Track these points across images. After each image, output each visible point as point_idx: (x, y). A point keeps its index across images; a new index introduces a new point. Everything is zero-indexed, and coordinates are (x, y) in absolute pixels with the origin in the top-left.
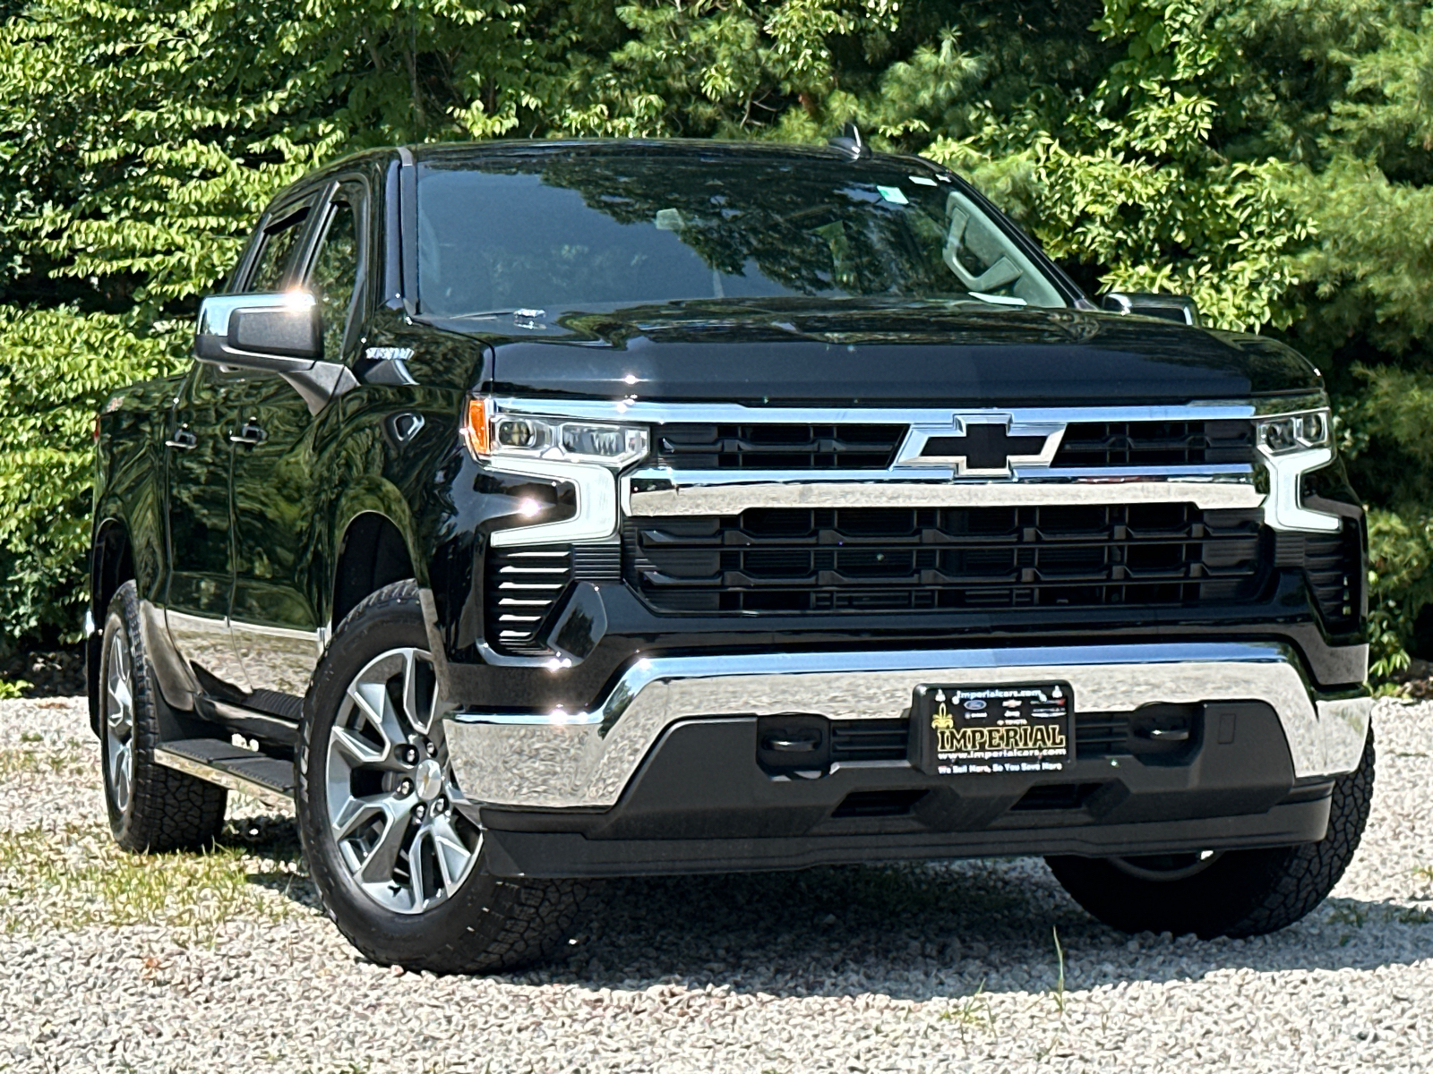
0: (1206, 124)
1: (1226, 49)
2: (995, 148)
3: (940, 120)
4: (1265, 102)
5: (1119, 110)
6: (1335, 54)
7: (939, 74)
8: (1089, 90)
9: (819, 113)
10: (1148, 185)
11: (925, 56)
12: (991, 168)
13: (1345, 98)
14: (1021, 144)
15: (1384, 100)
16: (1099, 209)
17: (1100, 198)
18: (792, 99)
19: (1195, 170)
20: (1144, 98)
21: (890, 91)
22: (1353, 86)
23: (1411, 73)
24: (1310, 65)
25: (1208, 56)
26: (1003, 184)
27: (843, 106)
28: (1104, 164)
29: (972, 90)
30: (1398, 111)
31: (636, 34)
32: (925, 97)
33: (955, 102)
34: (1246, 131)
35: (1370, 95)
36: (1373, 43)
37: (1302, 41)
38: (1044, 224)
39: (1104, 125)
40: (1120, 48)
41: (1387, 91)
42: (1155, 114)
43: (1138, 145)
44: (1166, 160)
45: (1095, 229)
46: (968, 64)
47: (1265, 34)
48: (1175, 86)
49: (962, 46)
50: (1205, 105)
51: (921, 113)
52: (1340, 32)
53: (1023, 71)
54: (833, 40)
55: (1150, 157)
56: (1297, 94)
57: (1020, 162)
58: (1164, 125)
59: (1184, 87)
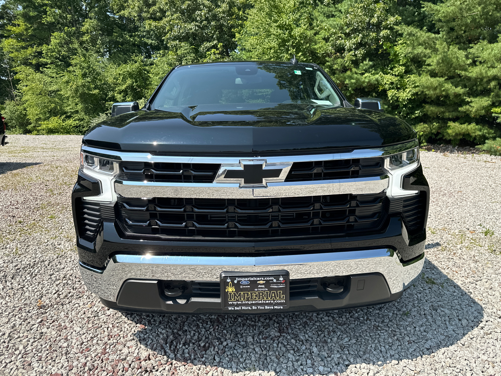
0: (404, 70)
1: (408, 60)
2: (374, 74)
3: (366, 71)
4: (413, 67)
5: (391, 69)
6: (424, 59)
7: (367, 65)
8: (388, 66)
9: (351, 71)
10: (395, 79)
11: (365, 62)
12: (373, 77)
13: (425, 65)
14: (377, 74)
15: (431, 66)
16: (388, 83)
17: (388, 81)
18: (348, 69)
19: (402, 77)
20: (395, 67)
21: (360, 67)
22: (426, 63)
23: (435, 61)
24: (420, 61)
25: (405, 61)
26: (374, 79)
27: (354, 70)
28: (388, 76)
29: (371, 67)
30: (433, 67)
31: (328, 62)
32: (364, 68)
33: (369, 68)
34: (410, 71)
35: (429, 65)
36: (430, 57)
37: (419, 58)
38: (380, 85)
39: (389, 71)
40: (392, 60)
41: (431, 64)
42: (396, 69)
43: (394, 74)
44: (398, 76)
45: (387, 85)
46: (371, 63)
47: (414, 57)
48: (400, 65)
49: (369, 61)
50: (404, 68)
51: (364, 70)
52: (425, 56)
53: (379, 64)
54: (352, 61)
55: (395, 75)
56: (418, 66)
57: (377, 76)
58: (397, 71)
59: (401, 65)
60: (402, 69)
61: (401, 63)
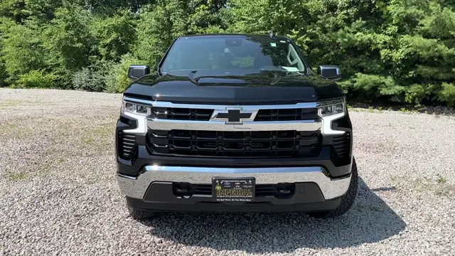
0: (397, 30)
1: (401, 19)
2: (366, 33)
3: (359, 30)
5: (385, 28)
6: (417, 20)
7: (359, 23)
8: (381, 25)
9: (343, 29)
10: (388, 39)
11: (357, 21)
12: (365, 36)
13: (418, 25)
14: (370, 33)
16: (381, 42)
17: (380, 40)
18: (340, 28)
19: (395, 36)
20: (388, 26)
21: (352, 26)
23: (428, 22)
24: (413, 21)
25: (398, 20)
26: (366, 38)
27: (346, 28)
28: (381, 36)
29: (364, 25)
30: (426, 28)
31: (319, 19)
32: (357, 27)
33: (361, 27)
34: (403, 31)
35: (422, 25)
36: (423, 18)
37: (412, 18)
38: (372, 44)
39: (382, 30)
40: (385, 20)
41: (425, 25)
42: (389, 29)
44: (391, 35)
45: (380, 45)
46: (364, 22)
47: (406, 17)
49: (362, 20)
50: (397, 27)
51: (356, 29)
52: (418, 16)
53: (372, 23)
54: (345, 20)
55: (388, 34)
56: (411, 26)
57: (369, 35)
58: (391, 30)
59: (394, 25)
60: (395, 28)
61: (394, 22)
